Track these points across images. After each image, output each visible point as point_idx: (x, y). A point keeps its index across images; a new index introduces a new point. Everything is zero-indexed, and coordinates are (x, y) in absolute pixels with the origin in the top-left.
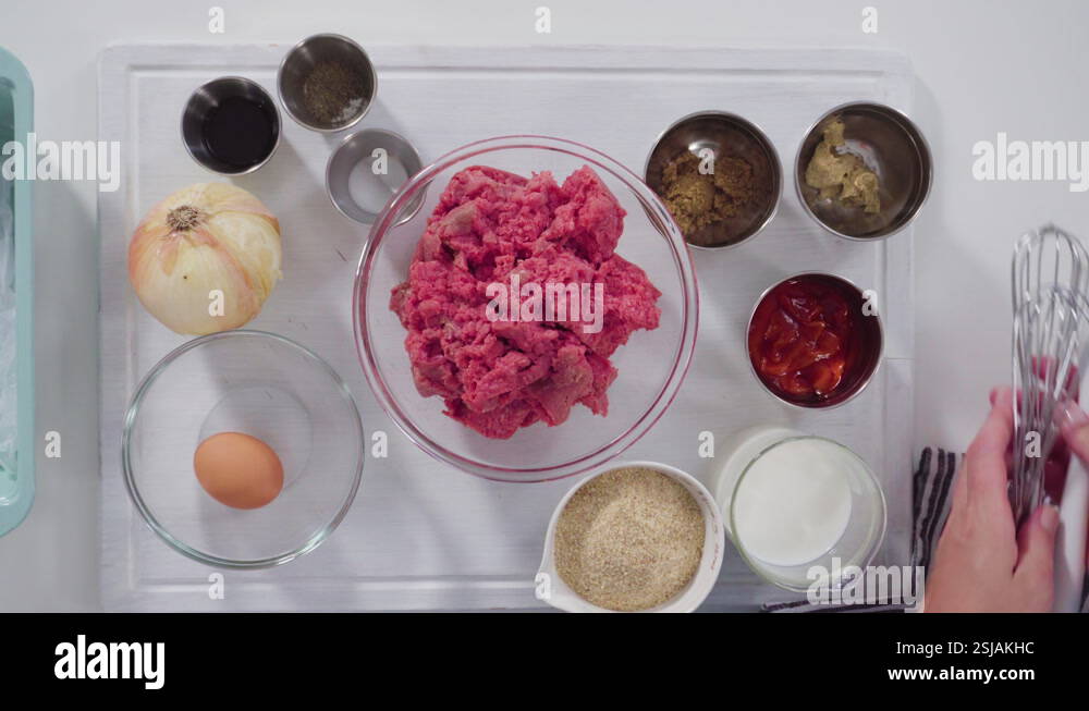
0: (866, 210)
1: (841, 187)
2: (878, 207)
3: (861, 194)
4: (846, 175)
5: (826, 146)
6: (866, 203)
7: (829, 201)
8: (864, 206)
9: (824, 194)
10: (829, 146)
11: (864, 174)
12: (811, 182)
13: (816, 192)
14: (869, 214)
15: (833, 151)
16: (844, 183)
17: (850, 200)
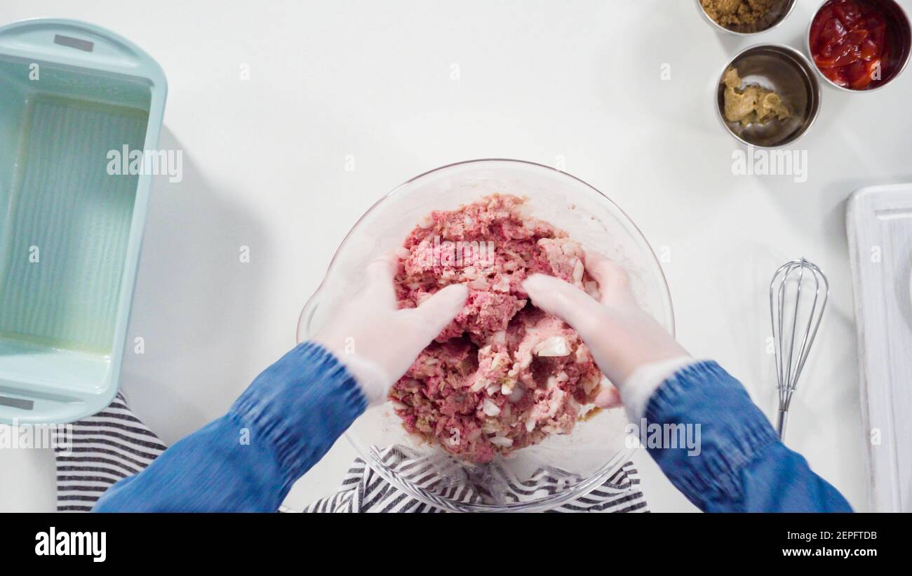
0: (780, 118)
1: (754, 112)
2: (787, 112)
3: (771, 111)
4: (754, 103)
5: (730, 90)
6: (777, 114)
7: (749, 125)
8: (777, 117)
9: (744, 123)
10: (732, 89)
11: (767, 97)
12: (731, 118)
13: (738, 124)
14: (783, 120)
15: (737, 90)
16: (756, 109)
17: (766, 118)
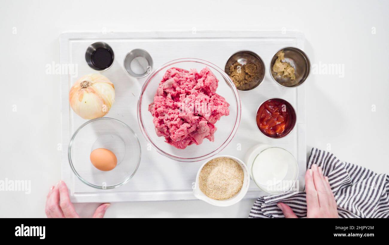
2: (295, 78)
3: (289, 74)
4: (285, 68)
7: (280, 76)
8: (290, 78)
9: (278, 74)
10: (280, 60)
11: (290, 68)
12: (274, 71)
13: (276, 74)
14: (292, 80)
15: (281, 61)
16: (284, 71)
17: (286, 76)
